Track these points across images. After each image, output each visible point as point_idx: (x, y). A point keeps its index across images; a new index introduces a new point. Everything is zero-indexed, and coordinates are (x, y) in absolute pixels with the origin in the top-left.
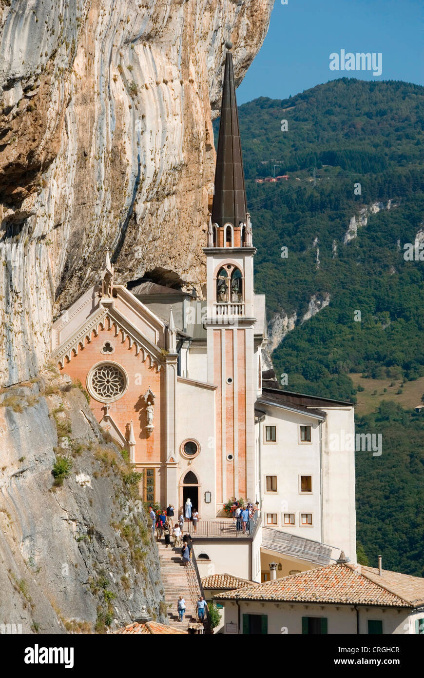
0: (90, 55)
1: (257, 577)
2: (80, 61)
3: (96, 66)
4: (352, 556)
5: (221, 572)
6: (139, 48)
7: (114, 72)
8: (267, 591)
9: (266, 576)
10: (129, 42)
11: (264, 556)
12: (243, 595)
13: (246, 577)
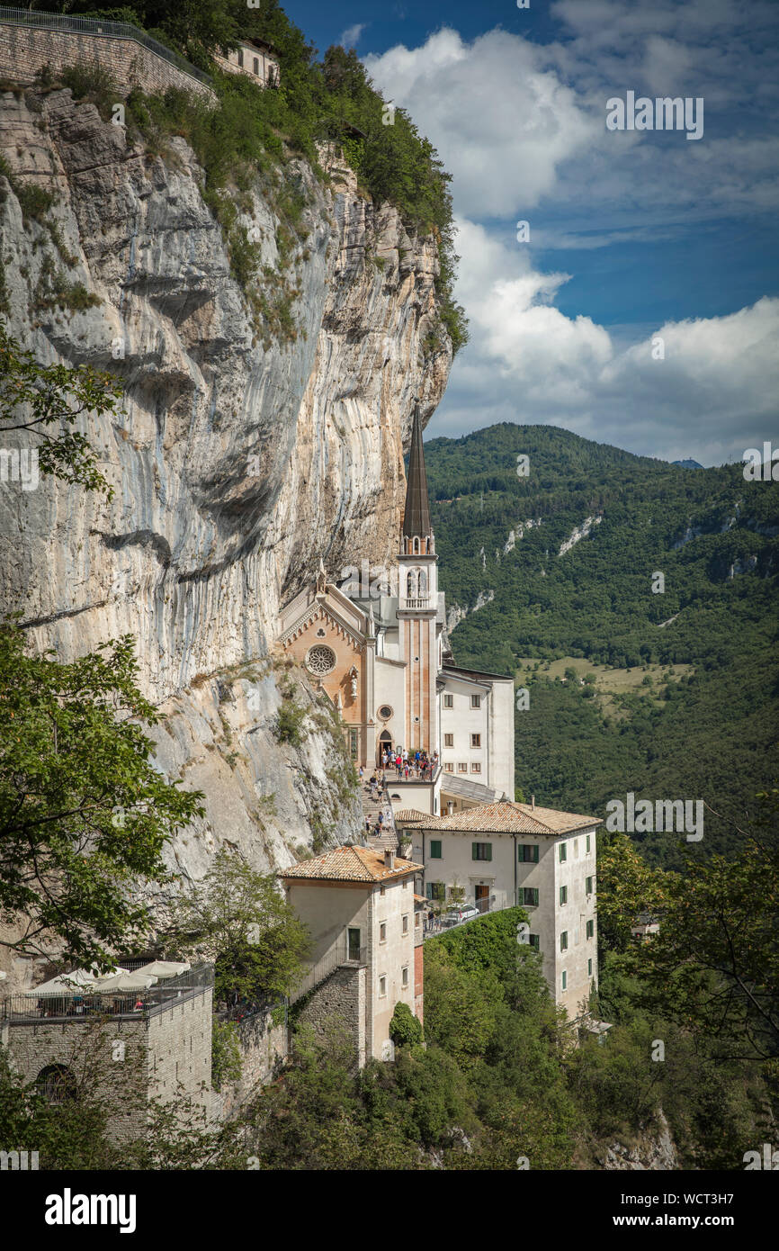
0: (310, 408)
1: (438, 813)
2: (303, 410)
3: (315, 415)
4: (511, 796)
5: (409, 808)
6: (347, 401)
7: (328, 420)
8: (449, 823)
9: (444, 812)
10: (340, 397)
11: (442, 796)
12: (425, 825)
13: (428, 811)
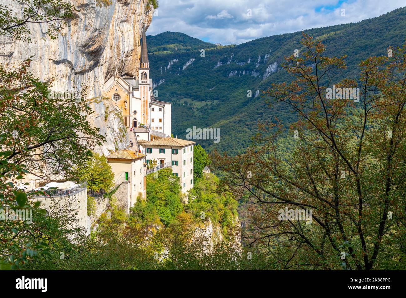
0: (113, 25)
1: (150, 141)
2: (111, 26)
3: (114, 27)
4: (170, 135)
5: (142, 139)
6: (124, 23)
7: (118, 29)
8: (153, 143)
9: (152, 140)
10: (122, 22)
11: (151, 136)
12: (147, 144)
13: (147, 140)
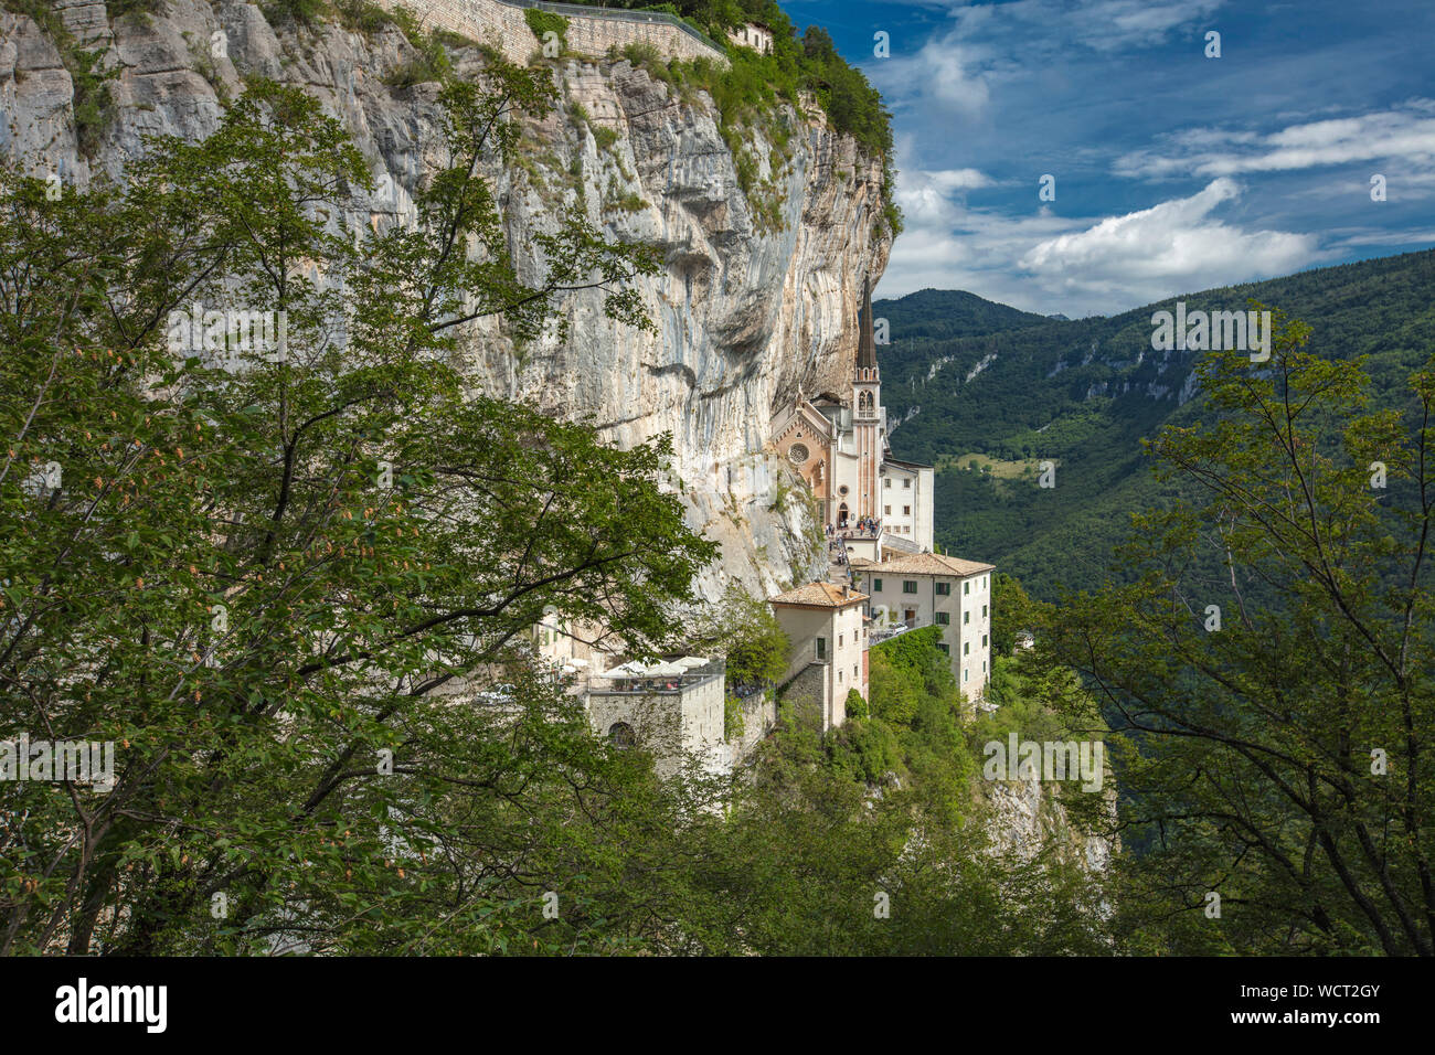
0: (792, 278)
1: (880, 560)
2: (787, 280)
3: (795, 283)
4: (931, 549)
5: (860, 557)
6: (818, 273)
7: (805, 287)
8: (887, 567)
9: (884, 560)
10: (813, 271)
11: (883, 549)
12: (871, 569)
13: (872, 559)
